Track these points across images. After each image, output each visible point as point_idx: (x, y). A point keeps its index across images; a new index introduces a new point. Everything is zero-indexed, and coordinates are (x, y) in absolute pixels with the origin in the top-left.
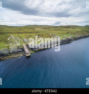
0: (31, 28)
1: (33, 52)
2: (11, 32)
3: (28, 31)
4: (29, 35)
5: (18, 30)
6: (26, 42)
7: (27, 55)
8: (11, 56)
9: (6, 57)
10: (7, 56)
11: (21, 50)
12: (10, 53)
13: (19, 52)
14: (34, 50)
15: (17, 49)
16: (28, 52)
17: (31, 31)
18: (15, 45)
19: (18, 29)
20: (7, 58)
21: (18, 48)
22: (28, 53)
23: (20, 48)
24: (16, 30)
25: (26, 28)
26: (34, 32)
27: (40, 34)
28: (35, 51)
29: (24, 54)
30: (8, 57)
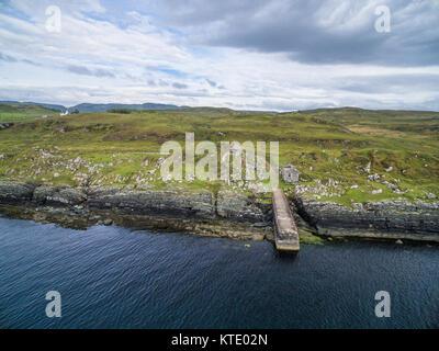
0: (324, 123)
1: (313, 238)
2: (238, 132)
3: (308, 135)
4: (309, 150)
5: (265, 125)
6: (291, 184)
7: (281, 245)
8: (218, 229)
9: (202, 226)
10: (205, 223)
11: (259, 213)
12: (216, 212)
13: (252, 219)
14: (321, 231)
15: (243, 203)
16: (288, 230)
17: (321, 134)
18: (241, 184)
19: (267, 122)
20: (203, 229)
21: (251, 200)
22: (285, 237)
23: (258, 205)
24: (258, 125)
25: (302, 120)
26: (340, 141)
27: (370, 155)
28: (324, 237)
29: (270, 237)
30: (206, 226)
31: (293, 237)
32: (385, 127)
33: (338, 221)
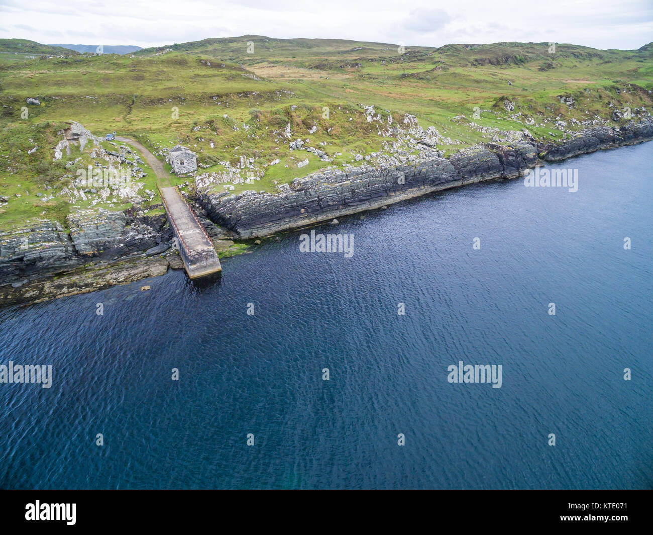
0: (218, 66)
1: (236, 248)
3: (198, 89)
4: (203, 114)
5: (121, 78)
6: (187, 176)
7: (196, 272)
8: (88, 277)
9: (57, 282)
10: (60, 275)
11: (149, 233)
12: (76, 252)
13: (141, 246)
14: (245, 234)
15: (119, 225)
16: (200, 248)
17: (217, 85)
18: (105, 194)
19: (122, 72)
20: (60, 287)
21: (130, 216)
22: (199, 258)
23: (145, 220)
24: (107, 79)
25: (182, 63)
26: (246, 94)
27: (288, 113)
28: (250, 241)
29: (176, 264)
30: (65, 280)
31: (209, 255)
32: (301, 65)
33: (263, 216)
